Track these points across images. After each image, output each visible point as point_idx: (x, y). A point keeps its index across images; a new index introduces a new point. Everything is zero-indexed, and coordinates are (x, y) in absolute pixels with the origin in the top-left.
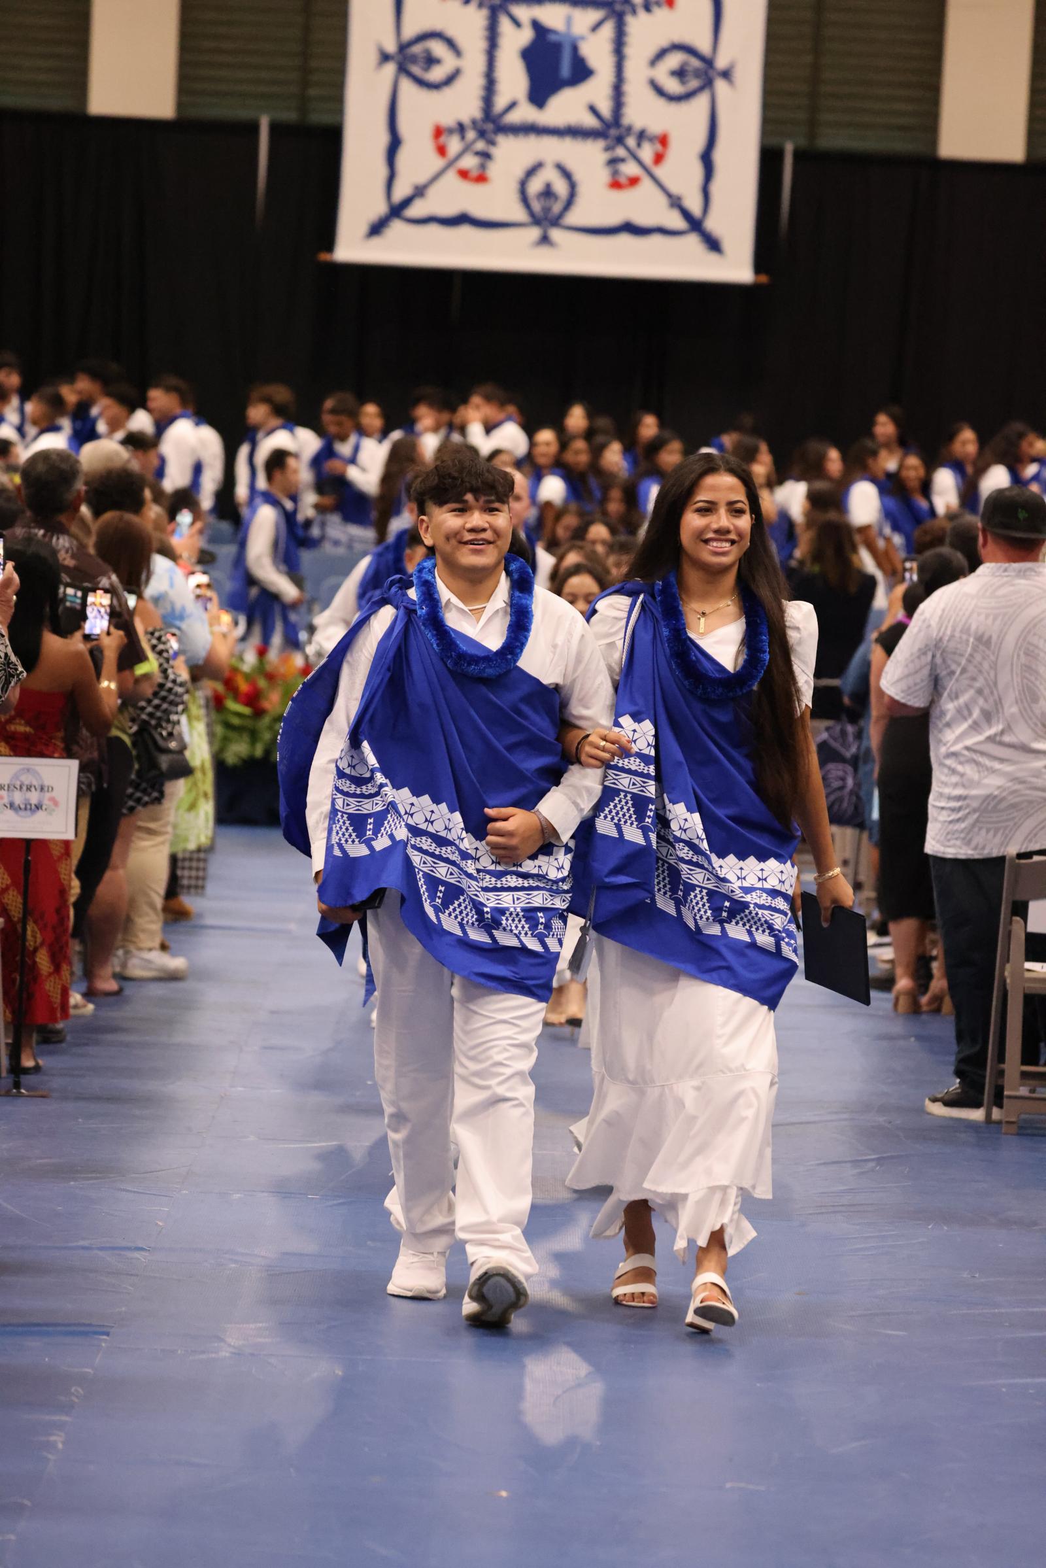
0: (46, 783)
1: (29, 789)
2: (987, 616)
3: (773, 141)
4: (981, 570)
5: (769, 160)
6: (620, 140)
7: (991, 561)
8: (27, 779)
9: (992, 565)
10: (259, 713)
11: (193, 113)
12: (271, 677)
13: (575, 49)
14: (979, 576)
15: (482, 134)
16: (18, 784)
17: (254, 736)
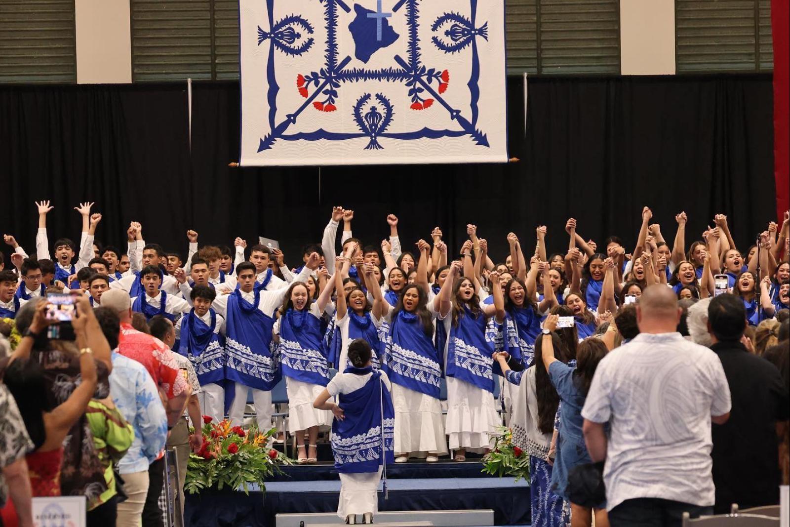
0: (66, 512)
1: (55, 517)
2: (642, 368)
3: (515, 72)
4: (639, 337)
5: (513, 84)
6: (417, 78)
7: (645, 332)
8: (53, 511)
9: (646, 334)
10: (208, 459)
11: (143, 79)
12: (214, 435)
13: (385, 22)
14: (637, 341)
15: (328, 80)
16: (47, 515)
17: (206, 473)
